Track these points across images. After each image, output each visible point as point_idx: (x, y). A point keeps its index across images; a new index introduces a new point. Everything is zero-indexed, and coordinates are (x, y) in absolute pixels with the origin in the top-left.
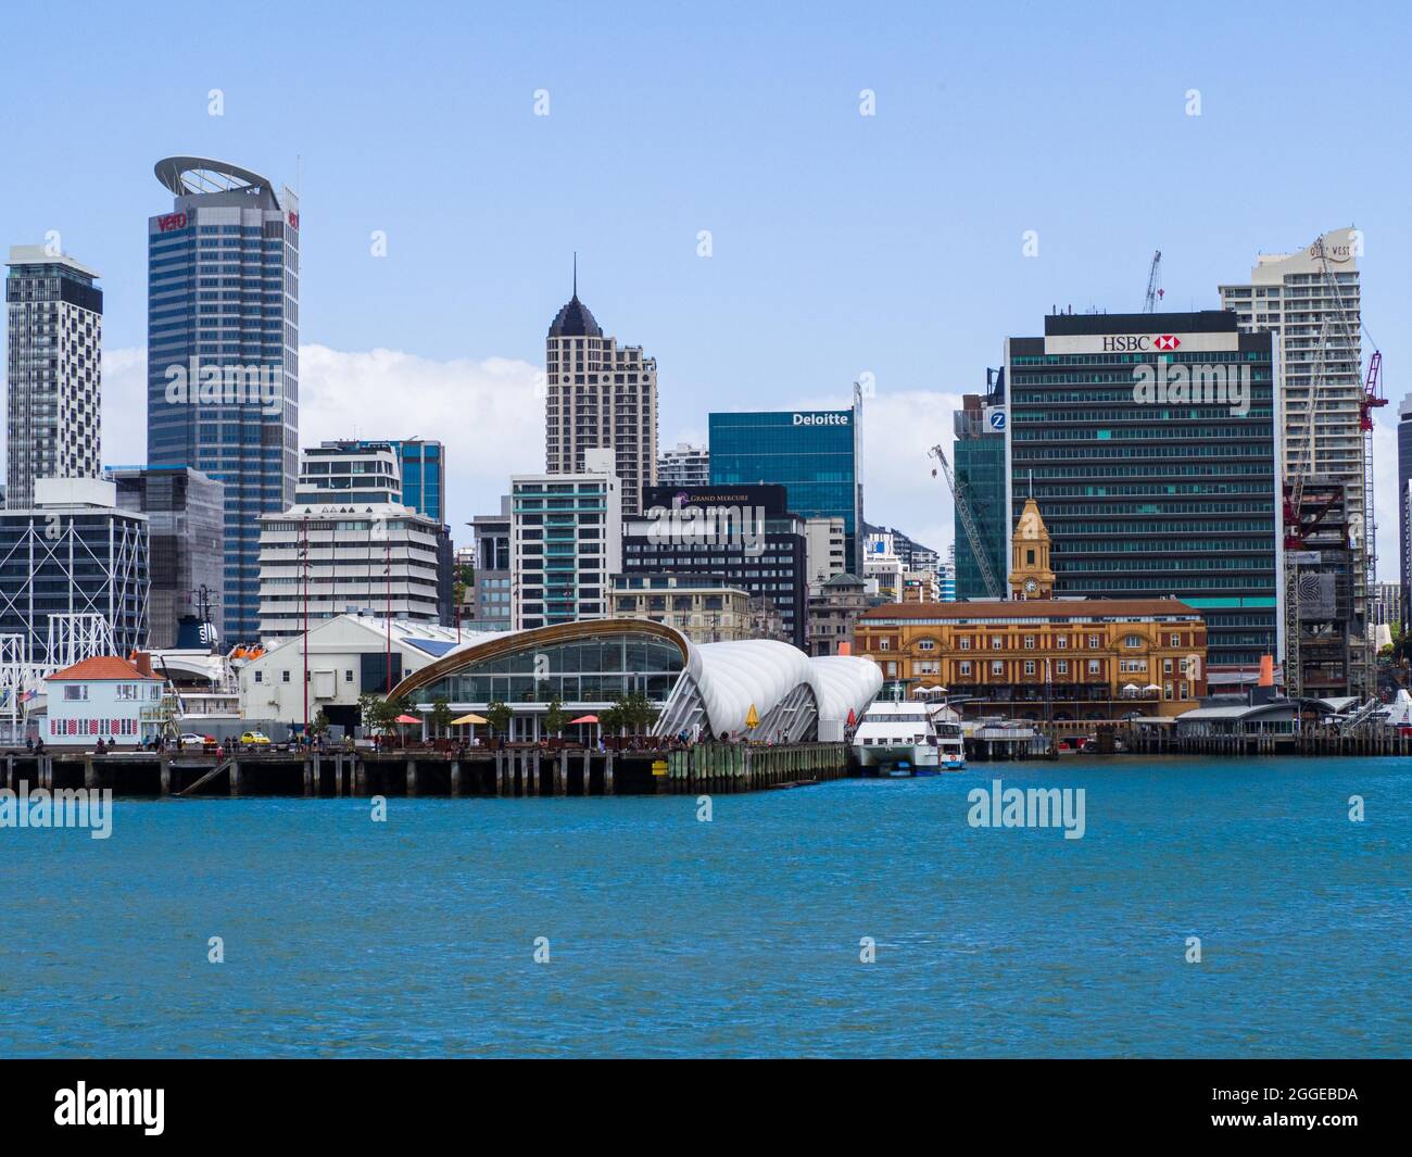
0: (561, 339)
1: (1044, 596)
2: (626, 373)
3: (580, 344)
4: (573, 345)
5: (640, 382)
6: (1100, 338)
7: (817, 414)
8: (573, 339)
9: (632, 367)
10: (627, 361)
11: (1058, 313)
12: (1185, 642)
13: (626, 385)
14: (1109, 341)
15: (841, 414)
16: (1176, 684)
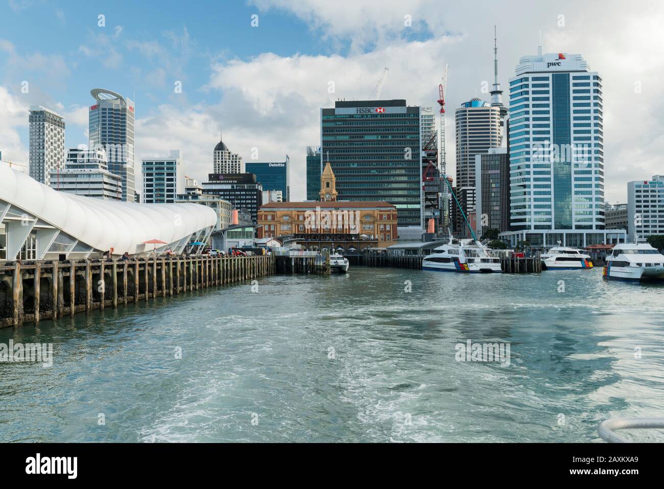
0: (217, 151)
1: (333, 200)
2: (234, 160)
3: (222, 153)
4: (220, 153)
5: (238, 163)
6: (355, 108)
7: (276, 163)
8: (220, 151)
9: (236, 159)
10: (235, 157)
11: (340, 101)
12: (389, 218)
13: (234, 163)
14: (359, 110)
15: (283, 163)
16: (385, 234)
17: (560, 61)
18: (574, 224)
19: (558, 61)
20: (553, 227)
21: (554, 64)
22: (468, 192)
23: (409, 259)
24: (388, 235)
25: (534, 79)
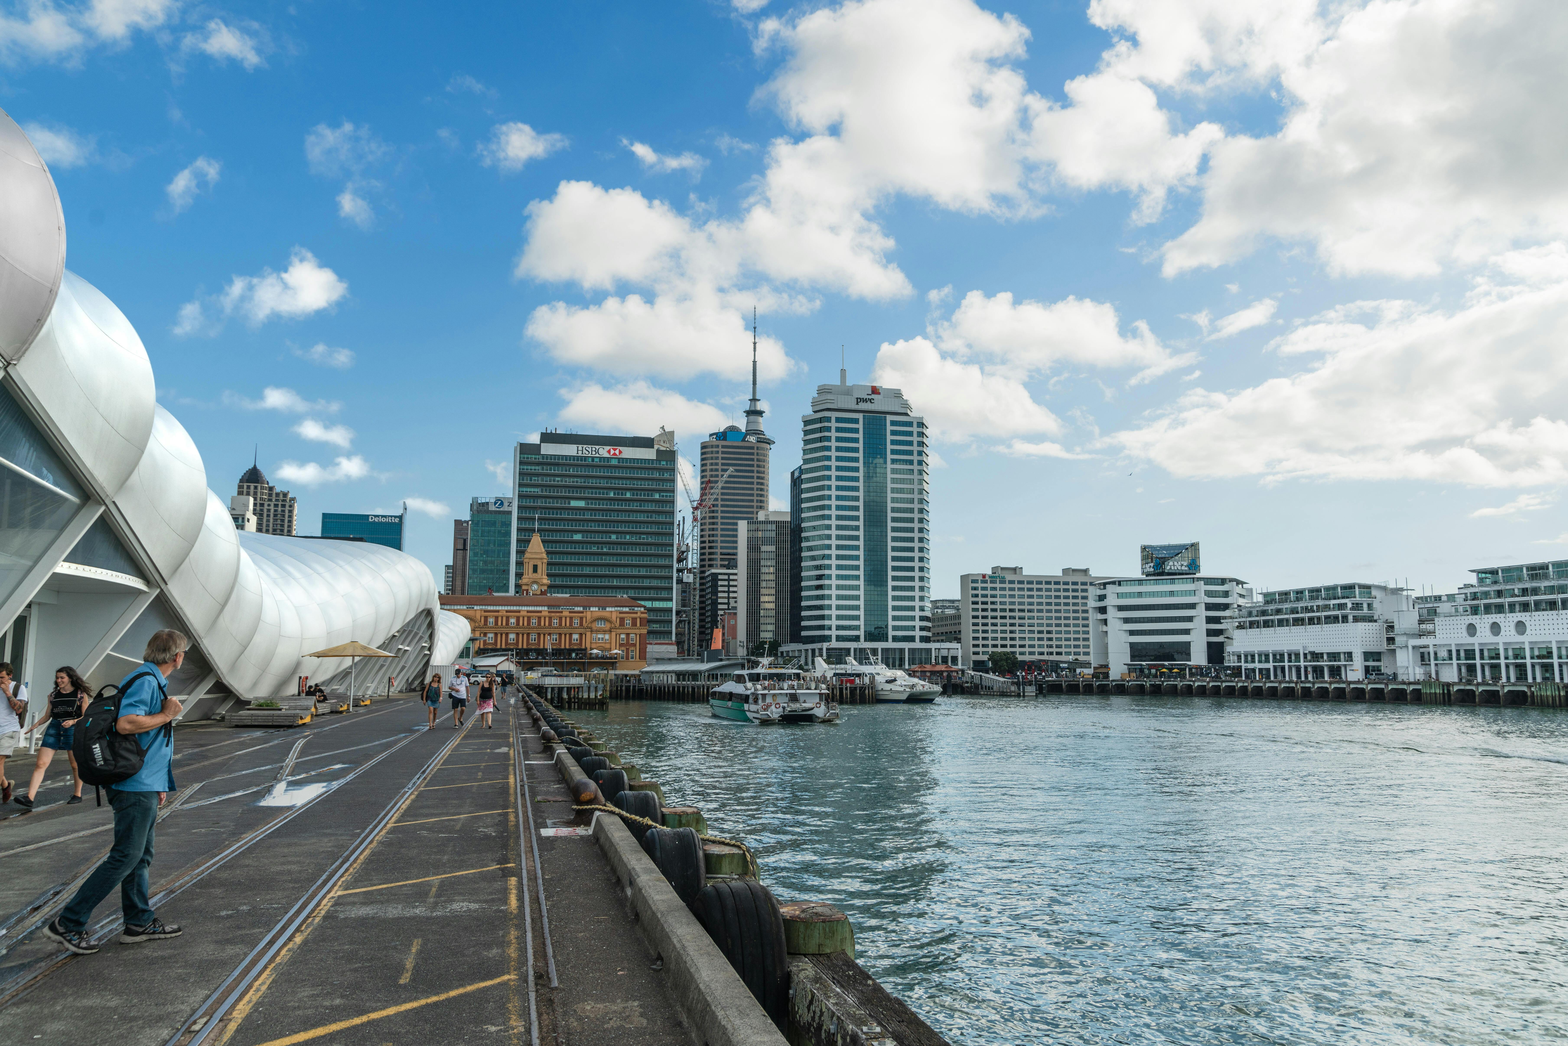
0: (245, 485)
1: (542, 593)
2: (280, 503)
3: (256, 487)
4: (252, 488)
5: (287, 508)
6: (575, 446)
7: (383, 516)
8: (252, 485)
9: (283, 501)
10: (281, 497)
11: (549, 431)
12: (634, 623)
13: (280, 509)
14: (580, 448)
15: (395, 517)
16: (627, 649)
17: (873, 396)
18: (891, 633)
19: (870, 397)
20: (862, 638)
21: (865, 401)
22: (720, 577)
23: (684, 688)
24: (632, 651)
25: (838, 420)
